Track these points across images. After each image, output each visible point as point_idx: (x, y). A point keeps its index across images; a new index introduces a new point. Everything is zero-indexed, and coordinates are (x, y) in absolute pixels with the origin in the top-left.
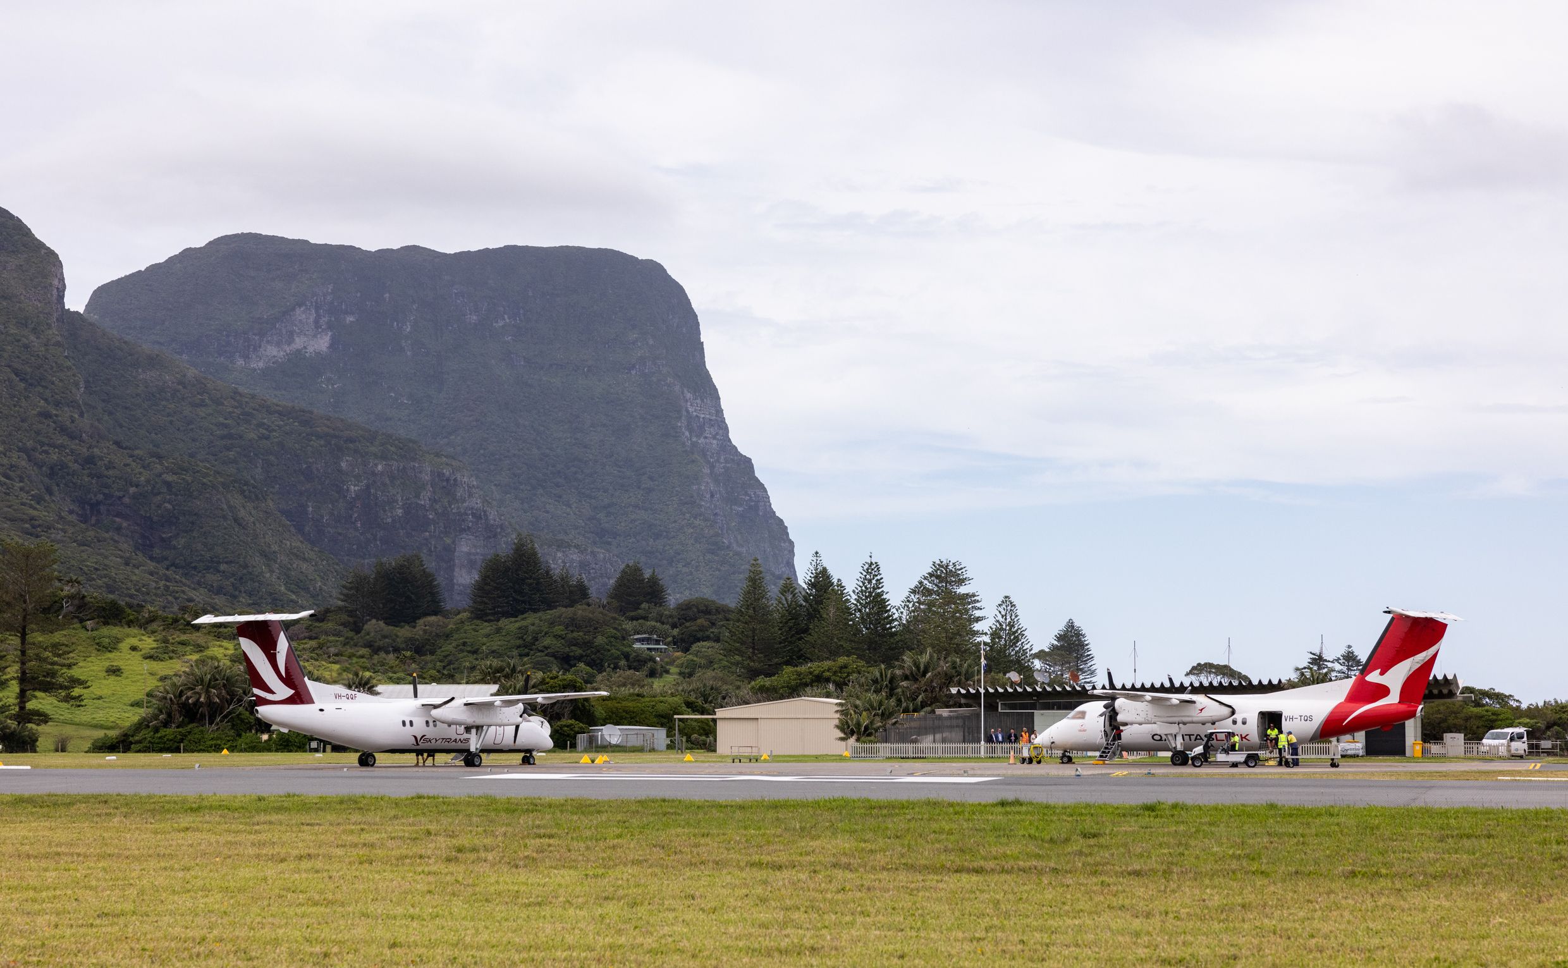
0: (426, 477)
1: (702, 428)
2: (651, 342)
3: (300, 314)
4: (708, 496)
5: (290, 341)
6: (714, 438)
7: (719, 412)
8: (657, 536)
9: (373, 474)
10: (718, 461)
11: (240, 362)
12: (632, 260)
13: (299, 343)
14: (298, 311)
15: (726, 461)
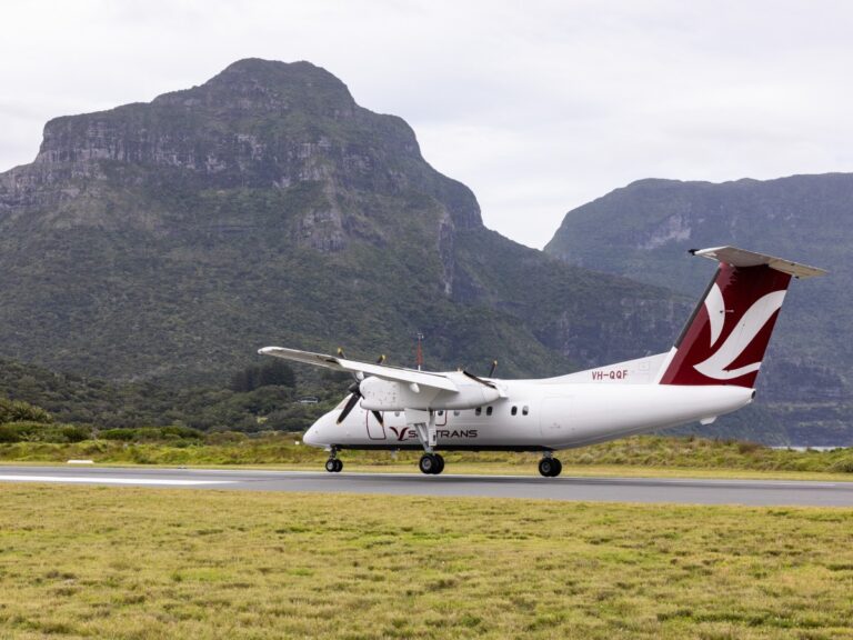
0: (671, 307)
3: (673, 220)
5: (668, 233)
9: (639, 307)
11: (640, 247)
13: (673, 235)
14: (672, 218)
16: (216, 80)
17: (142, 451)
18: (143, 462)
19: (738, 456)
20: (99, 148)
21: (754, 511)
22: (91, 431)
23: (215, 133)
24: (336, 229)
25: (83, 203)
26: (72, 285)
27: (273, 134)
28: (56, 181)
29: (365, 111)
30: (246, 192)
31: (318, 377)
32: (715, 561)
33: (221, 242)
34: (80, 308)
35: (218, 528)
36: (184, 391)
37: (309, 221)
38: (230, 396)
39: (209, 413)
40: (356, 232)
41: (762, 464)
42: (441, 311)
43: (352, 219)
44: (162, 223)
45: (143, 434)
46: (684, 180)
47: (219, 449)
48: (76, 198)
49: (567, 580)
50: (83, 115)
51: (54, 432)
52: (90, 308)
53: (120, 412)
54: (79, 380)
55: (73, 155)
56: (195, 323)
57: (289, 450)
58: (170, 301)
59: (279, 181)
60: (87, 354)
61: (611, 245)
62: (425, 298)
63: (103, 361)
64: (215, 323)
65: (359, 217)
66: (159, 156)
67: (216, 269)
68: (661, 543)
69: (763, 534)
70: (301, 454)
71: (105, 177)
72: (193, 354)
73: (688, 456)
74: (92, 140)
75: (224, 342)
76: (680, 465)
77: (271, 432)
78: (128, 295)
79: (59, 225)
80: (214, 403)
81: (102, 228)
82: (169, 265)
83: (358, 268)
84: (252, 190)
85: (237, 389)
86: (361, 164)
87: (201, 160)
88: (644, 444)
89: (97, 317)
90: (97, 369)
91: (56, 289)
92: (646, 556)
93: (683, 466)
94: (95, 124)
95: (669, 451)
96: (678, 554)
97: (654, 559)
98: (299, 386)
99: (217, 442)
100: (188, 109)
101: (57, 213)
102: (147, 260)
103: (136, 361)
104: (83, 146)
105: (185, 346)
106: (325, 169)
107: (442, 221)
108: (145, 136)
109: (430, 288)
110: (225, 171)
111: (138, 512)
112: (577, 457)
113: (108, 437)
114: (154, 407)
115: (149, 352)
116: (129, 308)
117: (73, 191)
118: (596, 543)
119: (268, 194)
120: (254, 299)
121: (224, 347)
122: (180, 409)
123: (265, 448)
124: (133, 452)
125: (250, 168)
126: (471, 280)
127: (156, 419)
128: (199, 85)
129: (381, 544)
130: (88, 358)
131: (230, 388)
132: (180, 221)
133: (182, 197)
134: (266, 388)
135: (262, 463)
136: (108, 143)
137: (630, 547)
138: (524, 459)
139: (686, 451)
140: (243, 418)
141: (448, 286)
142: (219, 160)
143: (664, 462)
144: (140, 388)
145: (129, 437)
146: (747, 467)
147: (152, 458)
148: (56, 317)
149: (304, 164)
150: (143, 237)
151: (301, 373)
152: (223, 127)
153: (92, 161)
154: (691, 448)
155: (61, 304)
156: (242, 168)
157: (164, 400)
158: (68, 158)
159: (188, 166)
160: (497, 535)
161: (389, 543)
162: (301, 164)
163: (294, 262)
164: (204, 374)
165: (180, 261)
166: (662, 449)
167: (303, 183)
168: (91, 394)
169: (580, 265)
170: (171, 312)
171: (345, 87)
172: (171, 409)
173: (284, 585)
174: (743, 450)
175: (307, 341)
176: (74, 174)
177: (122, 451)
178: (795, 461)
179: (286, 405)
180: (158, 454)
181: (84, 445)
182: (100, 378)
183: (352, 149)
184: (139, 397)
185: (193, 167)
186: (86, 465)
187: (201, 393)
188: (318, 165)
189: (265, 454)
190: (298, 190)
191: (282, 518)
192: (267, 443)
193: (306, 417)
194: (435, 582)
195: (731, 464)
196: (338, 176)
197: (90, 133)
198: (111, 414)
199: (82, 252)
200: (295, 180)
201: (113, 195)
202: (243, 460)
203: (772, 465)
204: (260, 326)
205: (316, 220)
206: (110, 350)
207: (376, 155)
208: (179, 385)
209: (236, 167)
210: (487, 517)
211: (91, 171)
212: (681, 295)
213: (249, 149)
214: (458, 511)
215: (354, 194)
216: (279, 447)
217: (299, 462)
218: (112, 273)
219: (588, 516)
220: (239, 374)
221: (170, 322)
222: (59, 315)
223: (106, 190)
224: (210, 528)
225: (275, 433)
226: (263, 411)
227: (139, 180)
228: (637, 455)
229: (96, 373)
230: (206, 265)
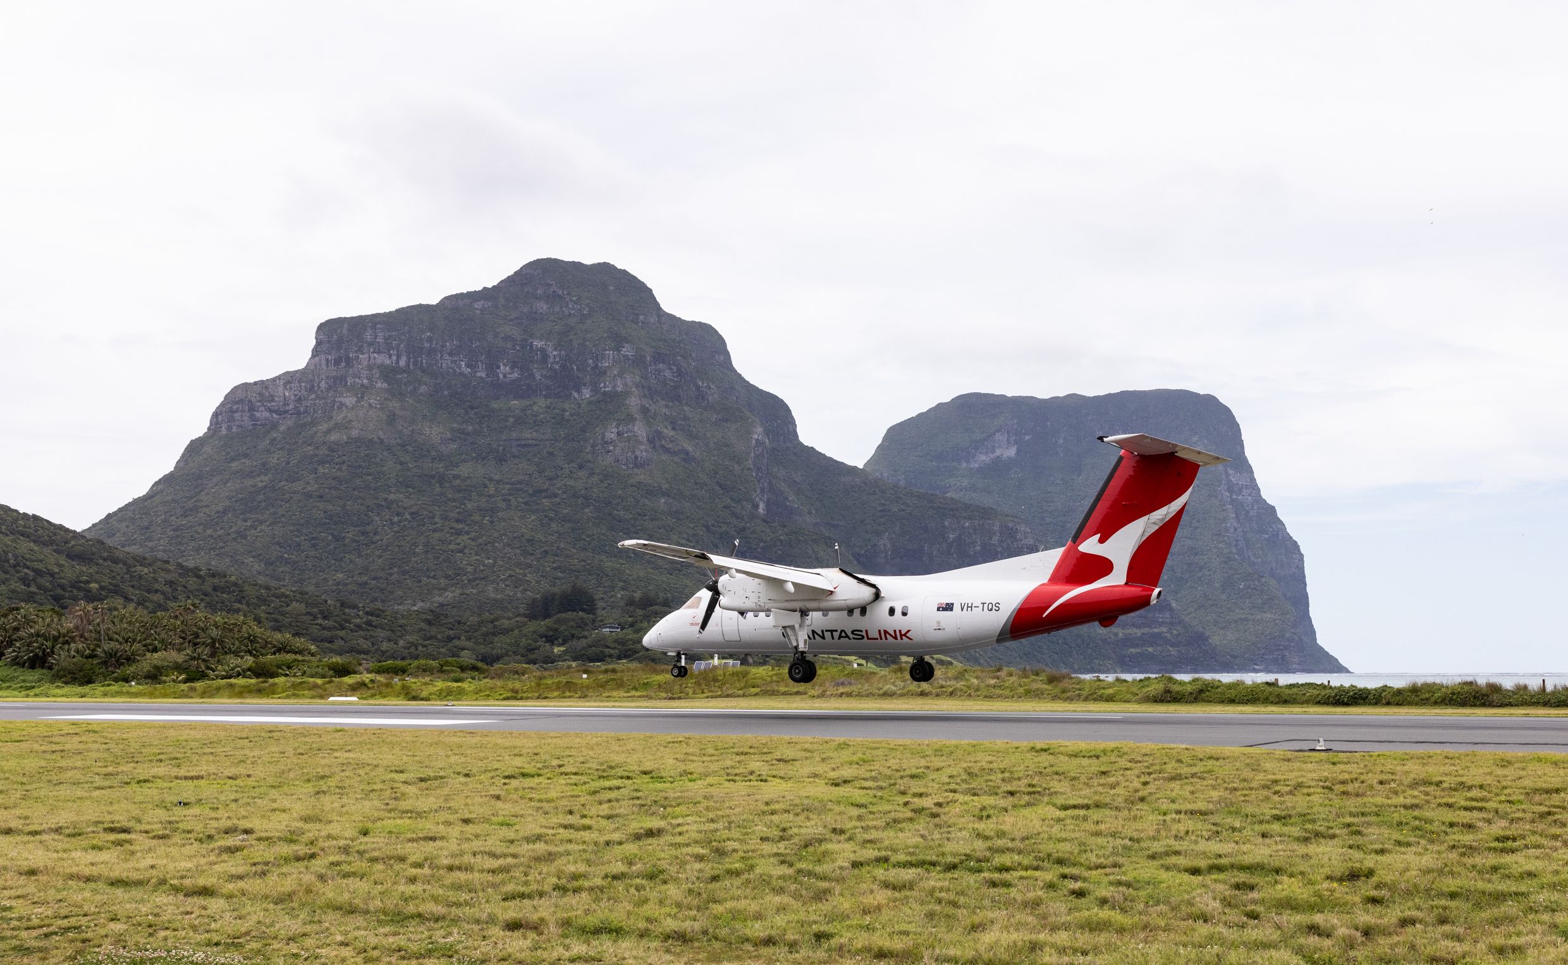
0: (996, 528)
1: (1240, 490)
2: (1206, 442)
3: (998, 436)
4: (1232, 530)
5: (993, 451)
6: (1249, 495)
7: (1253, 480)
8: (1196, 554)
9: (963, 528)
10: (1252, 509)
11: (964, 465)
12: (1196, 395)
13: (998, 452)
14: (998, 435)
15: (1259, 509)
16: (509, 280)
17: (414, 686)
18: (414, 698)
19: (1046, 687)
20: (379, 352)
21: (1017, 748)
22: (360, 664)
23: (506, 338)
24: (642, 443)
25: (361, 413)
26: (348, 503)
27: (571, 340)
28: (329, 389)
29: (672, 317)
30: (542, 403)
31: (622, 603)
32: (948, 803)
33: (515, 457)
34: (357, 529)
35: (442, 774)
36: (475, 619)
37: (611, 435)
38: (524, 624)
39: (501, 643)
40: (662, 446)
41: (1069, 694)
42: (754, 532)
43: (658, 433)
44: (449, 435)
45: (418, 667)
46: (1009, 395)
47: (499, 683)
48: (353, 408)
49: (781, 826)
50: (361, 317)
51: (318, 666)
52: (369, 528)
53: (401, 643)
54: (355, 607)
55: (348, 361)
56: (486, 545)
57: (575, 684)
58: (458, 521)
59: (579, 391)
60: (365, 578)
61: (934, 463)
62: (737, 518)
63: (383, 586)
64: (509, 545)
65: (666, 431)
66: (446, 362)
67: (508, 487)
68: (902, 784)
69: (1011, 772)
70: (588, 687)
71: (385, 385)
72: (483, 578)
73: (994, 687)
74: (370, 344)
75: (519, 565)
76: (986, 697)
77: (570, 663)
78: (411, 514)
79: (334, 437)
80: (506, 632)
81: (382, 441)
82: (457, 482)
83: (665, 486)
84: (549, 401)
85: (532, 617)
86: (668, 374)
87: (492, 367)
88: (950, 675)
89: (377, 538)
90: (377, 595)
91: (331, 507)
92: (881, 798)
93: (989, 697)
94: (374, 327)
95: (975, 681)
96: (915, 795)
97: (889, 801)
98: (600, 612)
99: (499, 676)
100: (478, 312)
101: (332, 423)
102: (432, 477)
103: (420, 587)
104: (360, 350)
105: (475, 570)
106: (629, 378)
107: (756, 436)
108: (430, 340)
109: (743, 508)
110: (518, 379)
111: (364, 756)
112: (879, 689)
113: (378, 672)
114: (439, 636)
115: (434, 577)
116: (413, 528)
117: (349, 400)
118: (837, 785)
119: (567, 406)
120: (551, 519)
121: (518, 571)
122: (468, 639)
123: (549, 681)
124: (404, 687)
125: (545, 377)
126: (786, 499)
127: (443, 650)
128: (490, 286)
129: (610, 789)
130: (366, 583)
131: (525, 615)
132: (469, 434)
133: (472, 408)
134: (564, 615)
135: (546, 698)
136: (389, 347)
137: (870, 788)
138: (825, 691)
139: (992, 682)
140: (538, 648)
141: (762, 506)
142: (512, 368)
143: (970, 694)
144: (424, 616)
145: (403, 671)
146: (1055, 698)
147: (424, 694)
148: (330, 538)
149: (605, 373)
150: (428, 451)
151: (602, 598)
152: (516, 333)
153: (370, 368)
154: (998, 678)
155: (336, 523)
156: (538, 377)
157: (452, 629)
158: (343, 364)
159: (479, 374)
160: (737, 778)
161: (618, 788)
162: (603, 373)
163: (595, 479)
164: (495, 600)
165: (469, 478)
166: (968, 680)
167: (605, 393)
168: (369, 623)
169: (902, 483)
170: (459, 533)
171: (650, 291)
172: (459, 639)
173: (477, 836)
174: (1051, 680)
175: (610, 564)
176: (350, 381)
177: (392, 687)
178: (1103, 691)
179: (586, 633)
180: (432, 689)
181: (348, 680)
182: (379, 605)
183: (658, 358)
184: (423, 625)
185: (484, 375)
186: (350, 703)
187: (492, 622)
188: (621, 375)
189: (549, 688)
190: (599, 402)
191: (518, 762)
192: (552, 676)
193: (608, 647)
194: (642, 831)
195: (1037, 695)
196: (643, 387)
197: (368, 336)
198: (391, 644)
199: (360, 467)
200: (595, 390)
201: (394, 405)
202: (525, 695)
203: (1079, 695)
204: (558, 548)
205: (619, 434)
206: (391, 574)
207: (684, 364)
208: (468, 613)
209: (532, 376)
210: (738, 758)
211: (369, 379)
212: (1007, 516)
213: (545, 357)
214: (712, 751)
215: (661, 407)
216: (565, 681)
217: (585, 697)
218: (393, 490)
219: (845, 755)
220: (534, 600)
221: (458, 544)
222: (333, 535)
223: (386, 399)
224: (432, 774)
225: (574, 664)
226: (560, 640)
227: (423, 389)
228: (942, 687)
229: (375, 599)
230: (498, 482)
